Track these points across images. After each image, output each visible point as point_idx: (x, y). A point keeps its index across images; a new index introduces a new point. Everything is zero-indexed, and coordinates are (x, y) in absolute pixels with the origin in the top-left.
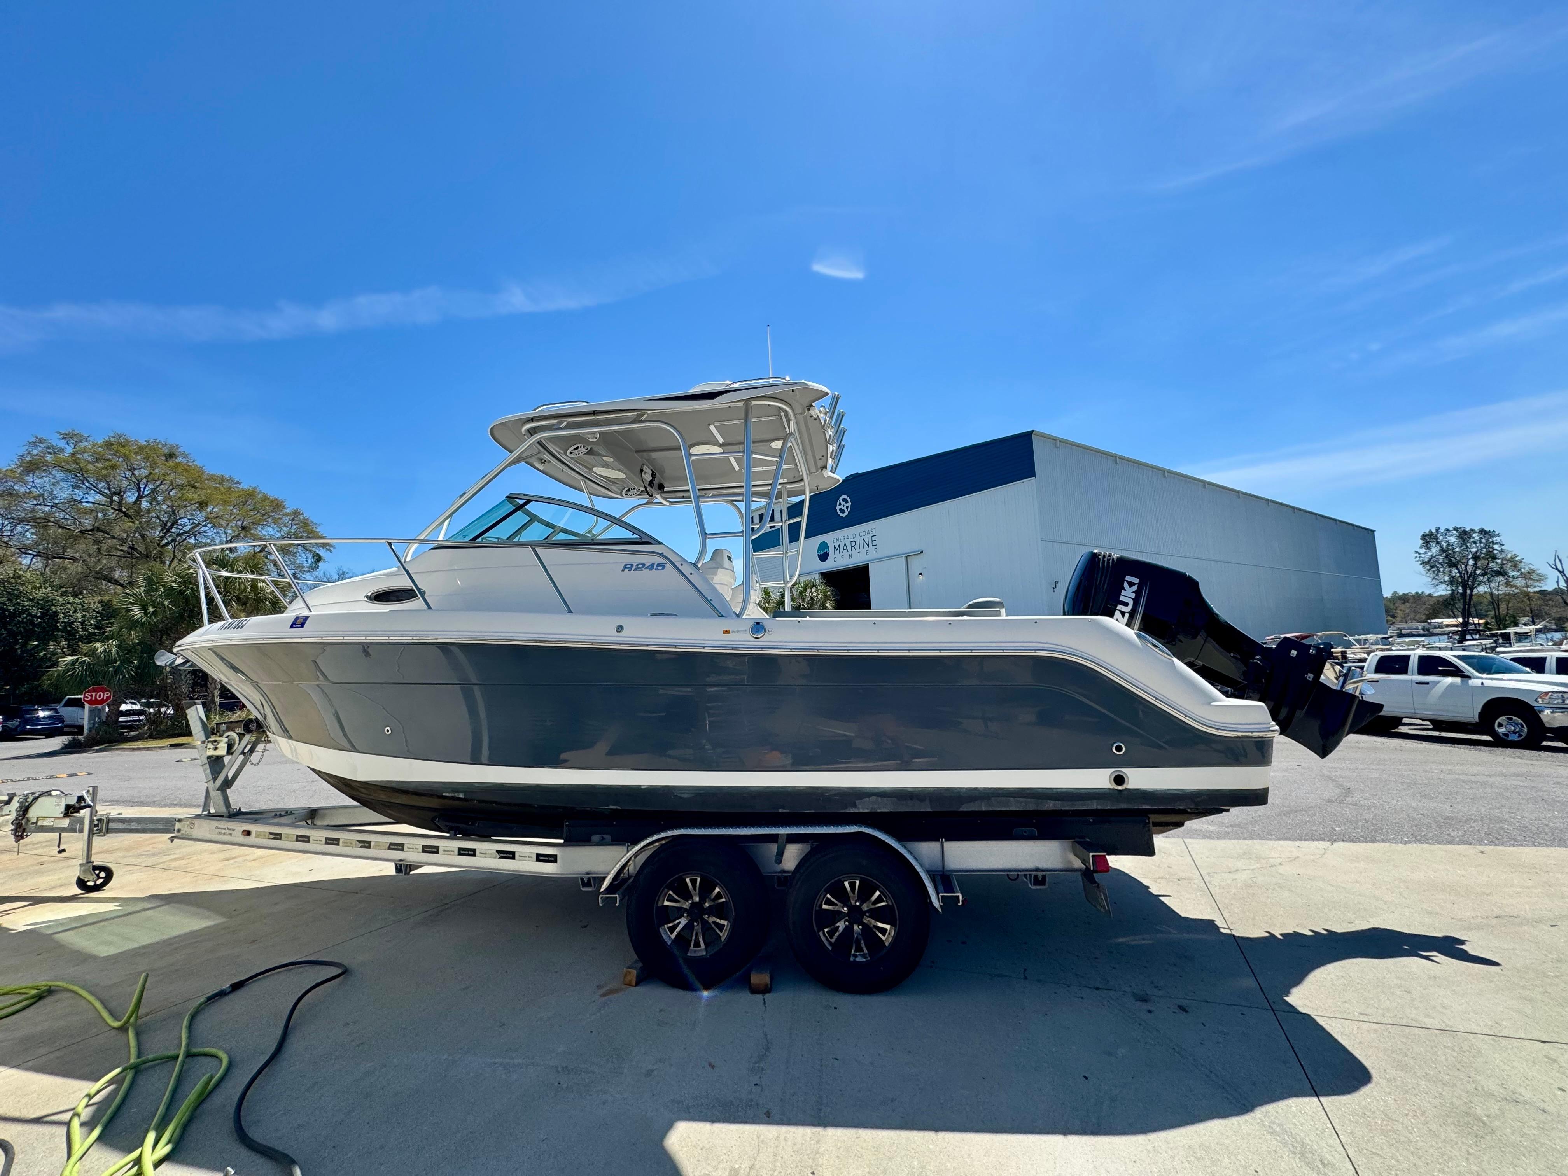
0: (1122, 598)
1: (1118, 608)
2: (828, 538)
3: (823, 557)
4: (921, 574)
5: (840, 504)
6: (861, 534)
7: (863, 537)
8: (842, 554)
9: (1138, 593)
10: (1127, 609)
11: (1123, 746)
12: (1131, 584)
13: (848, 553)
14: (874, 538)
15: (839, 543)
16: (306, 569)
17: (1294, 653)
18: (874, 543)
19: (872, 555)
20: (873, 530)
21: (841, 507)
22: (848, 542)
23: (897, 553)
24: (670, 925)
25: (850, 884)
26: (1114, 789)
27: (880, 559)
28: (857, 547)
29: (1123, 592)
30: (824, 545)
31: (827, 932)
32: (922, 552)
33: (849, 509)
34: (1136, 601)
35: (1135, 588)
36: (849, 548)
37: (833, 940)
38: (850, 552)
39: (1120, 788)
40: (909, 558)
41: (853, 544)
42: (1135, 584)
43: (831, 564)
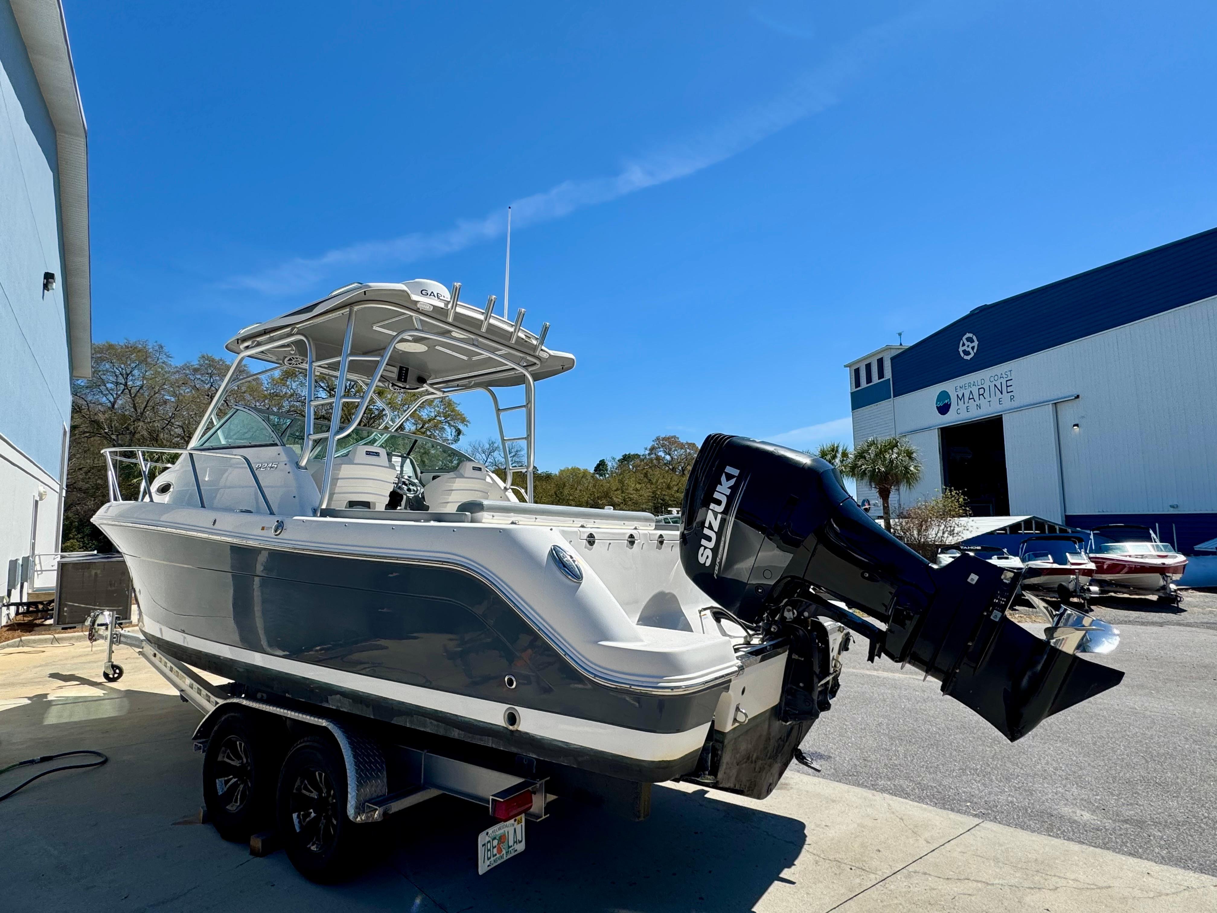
0: (716, 495)
1: (711, 507)
2: (949, 386)
3: (944, 409)
4: (1077, 425)
5: (964, 345)
6: (992, 379)
7: (994, 382)
8: (966, 404)
9: (734, 489)
10: (720, 509)
11: (514, 679)
12: (729, 477)
13: (976, 403)
14: (1009, 383)
15: (962, 391)
16: (450, 442)
17: (973, 578)
18: (1009, 389)
19: (1007, 403)
20: (1008, 373)
21: (965, 348)
22: (975, 390)
23: (1042, 400)
24: (226, 778)
25: (319, 774)
26: (507, 728)
27: (1019, 409)
28: (986, 395)
29: (719, 488)
30: (944, 395)
31: (302, 815)
32: (1078, 397)
33: (975, 351)
34: (730, 499)
35: (732, 482)
36: (976, 396)
37: (304, 824)
38: (978, 402)
39: (511, 728)
40: (1059, 406)
41: (982, 391)
42: (733, 477)
43: (952, 418)
